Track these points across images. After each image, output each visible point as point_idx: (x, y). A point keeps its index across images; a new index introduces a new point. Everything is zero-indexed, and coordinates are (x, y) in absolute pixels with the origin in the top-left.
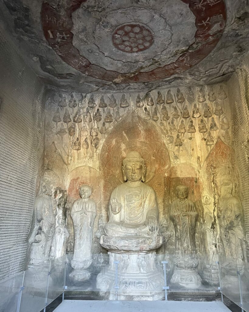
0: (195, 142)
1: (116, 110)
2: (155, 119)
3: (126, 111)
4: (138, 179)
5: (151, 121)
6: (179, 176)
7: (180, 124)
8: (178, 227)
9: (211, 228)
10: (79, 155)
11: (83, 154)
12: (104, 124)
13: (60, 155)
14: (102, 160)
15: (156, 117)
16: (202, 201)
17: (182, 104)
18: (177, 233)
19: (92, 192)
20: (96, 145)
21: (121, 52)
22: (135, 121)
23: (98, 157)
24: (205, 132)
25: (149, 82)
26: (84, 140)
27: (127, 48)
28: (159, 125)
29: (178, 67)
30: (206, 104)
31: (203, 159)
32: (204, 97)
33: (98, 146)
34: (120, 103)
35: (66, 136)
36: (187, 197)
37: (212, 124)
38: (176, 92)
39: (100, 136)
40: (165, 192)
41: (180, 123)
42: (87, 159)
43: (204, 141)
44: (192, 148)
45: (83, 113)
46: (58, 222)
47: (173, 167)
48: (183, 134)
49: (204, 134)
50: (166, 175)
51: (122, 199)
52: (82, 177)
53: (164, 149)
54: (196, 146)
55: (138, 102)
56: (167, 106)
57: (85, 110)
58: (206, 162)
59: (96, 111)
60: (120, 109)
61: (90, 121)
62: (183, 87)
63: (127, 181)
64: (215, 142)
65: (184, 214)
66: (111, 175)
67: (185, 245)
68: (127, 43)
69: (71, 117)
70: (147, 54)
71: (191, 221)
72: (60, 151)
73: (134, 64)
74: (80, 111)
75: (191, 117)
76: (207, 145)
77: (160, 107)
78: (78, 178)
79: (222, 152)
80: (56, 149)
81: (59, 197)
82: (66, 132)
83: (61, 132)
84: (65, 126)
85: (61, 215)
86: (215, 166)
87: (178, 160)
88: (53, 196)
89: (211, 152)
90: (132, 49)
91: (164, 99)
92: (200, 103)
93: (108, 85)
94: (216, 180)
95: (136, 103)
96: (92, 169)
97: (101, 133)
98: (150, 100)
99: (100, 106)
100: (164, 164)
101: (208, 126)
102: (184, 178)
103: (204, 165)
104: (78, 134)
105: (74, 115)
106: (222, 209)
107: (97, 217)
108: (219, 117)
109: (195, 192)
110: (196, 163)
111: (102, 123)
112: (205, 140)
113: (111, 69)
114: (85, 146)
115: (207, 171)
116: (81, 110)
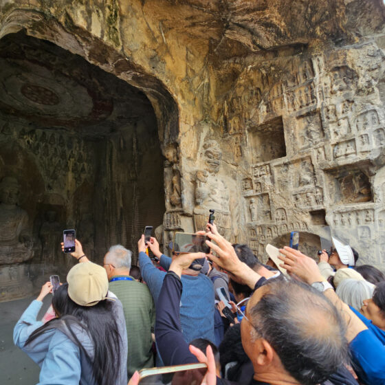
0: (68, 179)
2: (36, 153)
5: (32, 154)
6: (51, 203)
7: (57, 163)
15: (37, 151)
17: (62, 147)
22: (15, 149)
24: (76, 173)
28: (39, 159)
30: (80, 153)
31: (71, 193)
32: (80, 147)
34: (2, 129)
37: (82, 168)
41: (58, 161)
43: (75, 179)
44: (64, 183)
47: (47, 196)
49: (75, 175)
50: (39, 201)
53: (41, 180)
54: (68, 182)
56: (49, 146)
58: (73, 195)
62: (65, 136)
63: (0, 203)
64: (82, 182)
87: (51, 190)
89: (79, 189)
91: (48, 139)
92: (76, 151)
100: (38, 191)
101: (79, 169)
102: (54, 205)
108: (88, 165)
109: (62, 216)
110: (66, 195)
115: (74, 202)
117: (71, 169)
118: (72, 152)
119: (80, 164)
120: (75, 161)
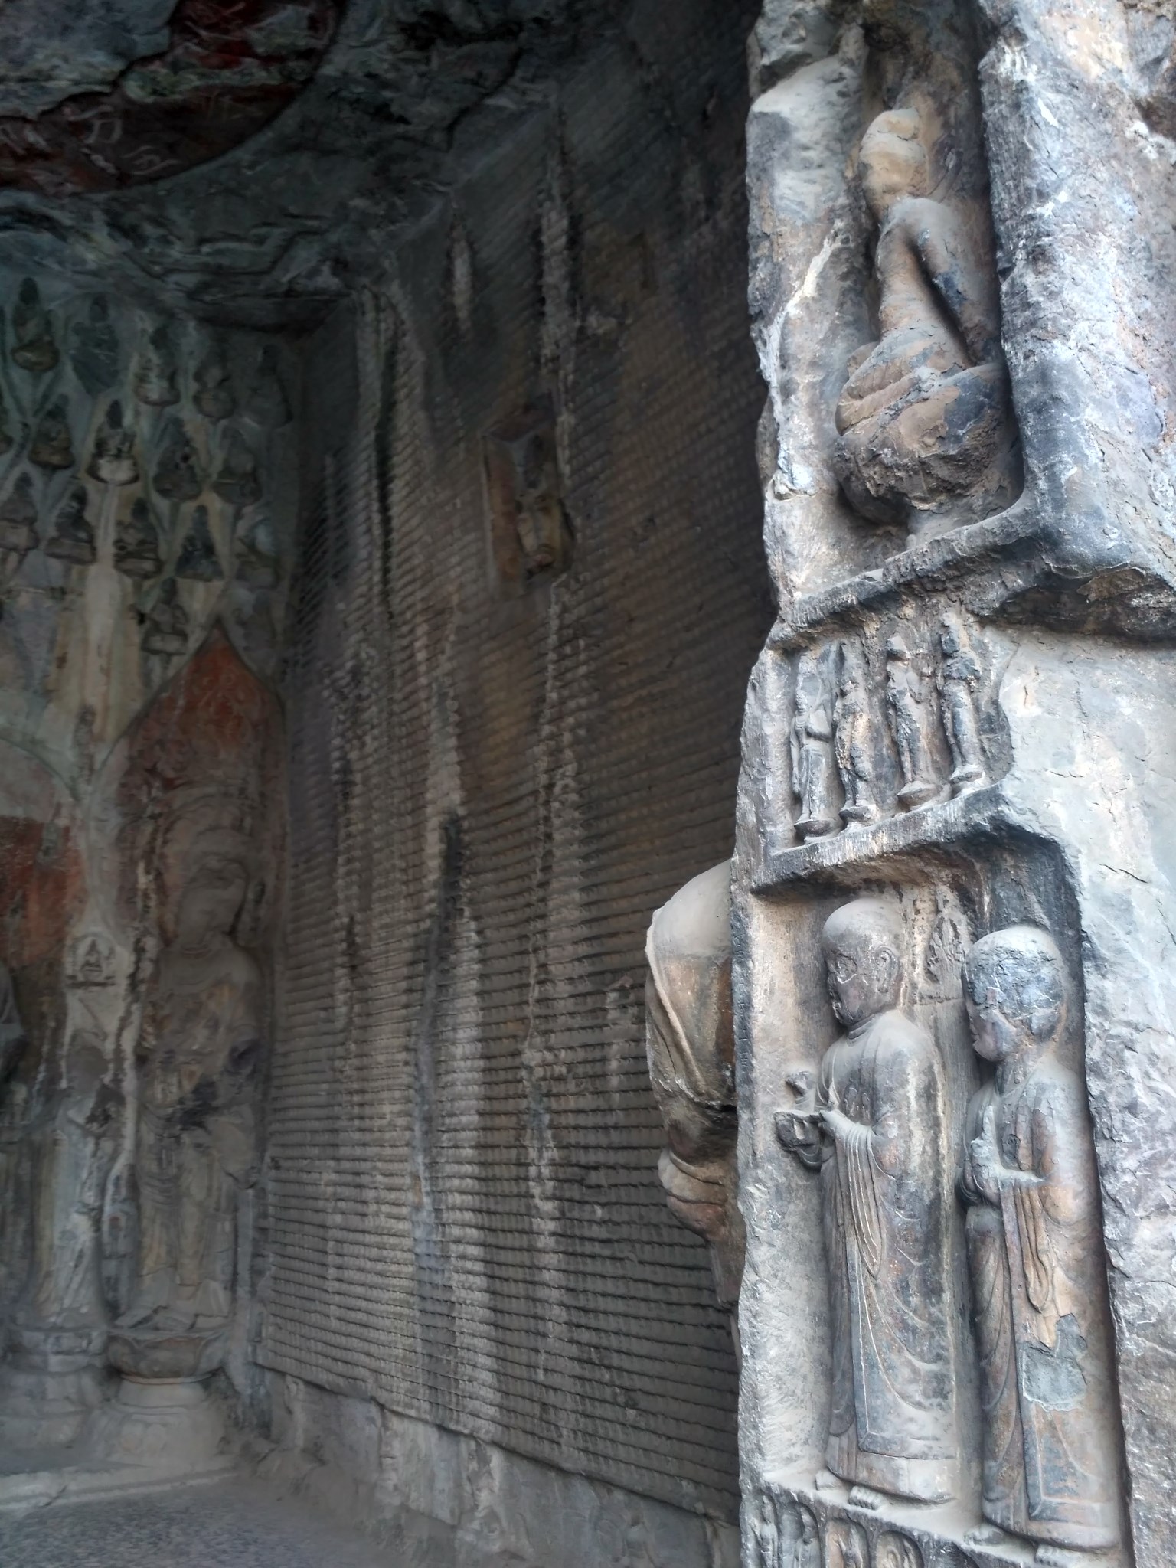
0: (82, 618)
9: (90, 1119)
16: (60, 962)
24: (146, 576)
30: (178, 423)
31: (110, 727)
32: (172, 379)
37: (190, 540)
41: (9, 485)
43: (132, 625)
44: (57, 653)
49: (138, 587)
54: (85, 642)
58: (124, 742)
62: (61, 288)
64: (193, 643)
75: (83, 469)
76: (146, 649)
79: (224, 709)
86: (171, 774)
89: (165, 695)
92: (144, 407)
94: (166, 850)
103: (112, 757)
106: (165, 1011)
109: (33, 907)
110: (69, 740)
112: (142, 618)
115: (126, 797)
117: (106, 547)
118: (115, 415)
119: (175, 509)
120: (137, 486)
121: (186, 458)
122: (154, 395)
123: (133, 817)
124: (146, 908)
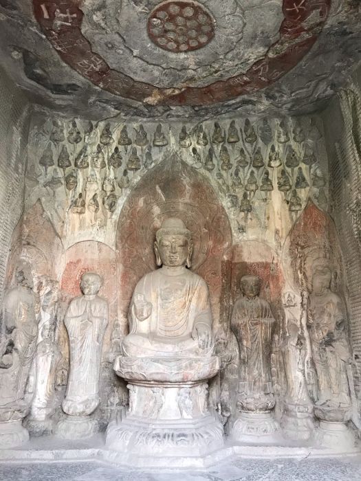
0: (272, 206)
1: (147, 151)
2: (210, 167)
3: (162, 153)
4: (181, 263)
5: (203, 171)
6: (246, 260)
7: (247, 178)
8: (245, 343)
9: (297, 344)
10: (82, 223)
11: (88, 221)
12: (125, 173)
13: (49, 220)
14: (120, 232)
15: (211, 163)
16: (281, 300)
17: (252, 145)
18: (243, 353)
19: (102, 284)
20: (112, 206)
21: (161, 50)
22: (176, 169)
23: (115, 226)
24: (288, 190)
25: (201, 105)
26: (91, 196)
27: (170, 43)
28: (216, 178)
29: (249, 83)
30: (290, 146)
31: (284, 233)
32: (287, 135)
33: (114, 208)
34: (153, 138)
35: (61, 189)
36: (258, 295)
37: (298, 178)
38: (244, 125)
39: (118, 190)
40: (223, 286)
41: (249, 175)
42: (95, 229)
43: (286, 204)
44: (267, 216)
45: (91, 154)
46: (42, 333)
47: (237, 246)
48: (253, 193)
49: (286, 194)
50: (225, 258)
51: (153, 296)
52: (86, 259)
53: (223, 216)
54: (274, 212)
55: (182, 139)
56: (229, 147)
57: (95, 148)
58: (288, 237)
59: (113, 151)
60: (153, 150)
61: (103, 165)
62: (255, 118)
63: (161, 267)
64: (303, 207)
65: (255, 322)
66: (135, 257)
67: (256, 373)
68: (171, 36)
69: (71, 158)
70: (201, 57)
71: (266, 333)
72: (49, 214)
73: (180, 73)
74: (86, 150)
75: (267, 165)
76: (290, 210)
77: (218, 149)
78: (79, 261)
79: (315, 224)
80: (44, 211)
81: (46, 292)
82: (62, 184)
83: (53, 182)
84: (60, 173)
85: (48, 323)
86: (303, 244)
87: (244, 234)
88: (35, 290)
90: (178, 46)
91: (225, 135)
92: (280, 145)
93: (136, 108)
94: (305, 266)
95: (179, 139)
96: (103, 246)
97: (121, 188)
98: (201, 137)
99: (119, 143)
100: (222, 239)
101: (292, 180)
102: (253, 263)
103: (286, 242)
104: (81, 187)
105: (75, 155)
106: (315, 312)
107: (109, 326)
108: (310, 168)
109: (271, 286)
110: (274, 239)
111: (123, 170)
112: (288, 202)
113: (143, 80)
114: (93, 208)
115: (291, 253)
116: (89, 148)
119: (293, 170)
120: (282, 166)
121: (293, 155)
122: (283, 140)
123: (295, 258)
124: (302, 283)
